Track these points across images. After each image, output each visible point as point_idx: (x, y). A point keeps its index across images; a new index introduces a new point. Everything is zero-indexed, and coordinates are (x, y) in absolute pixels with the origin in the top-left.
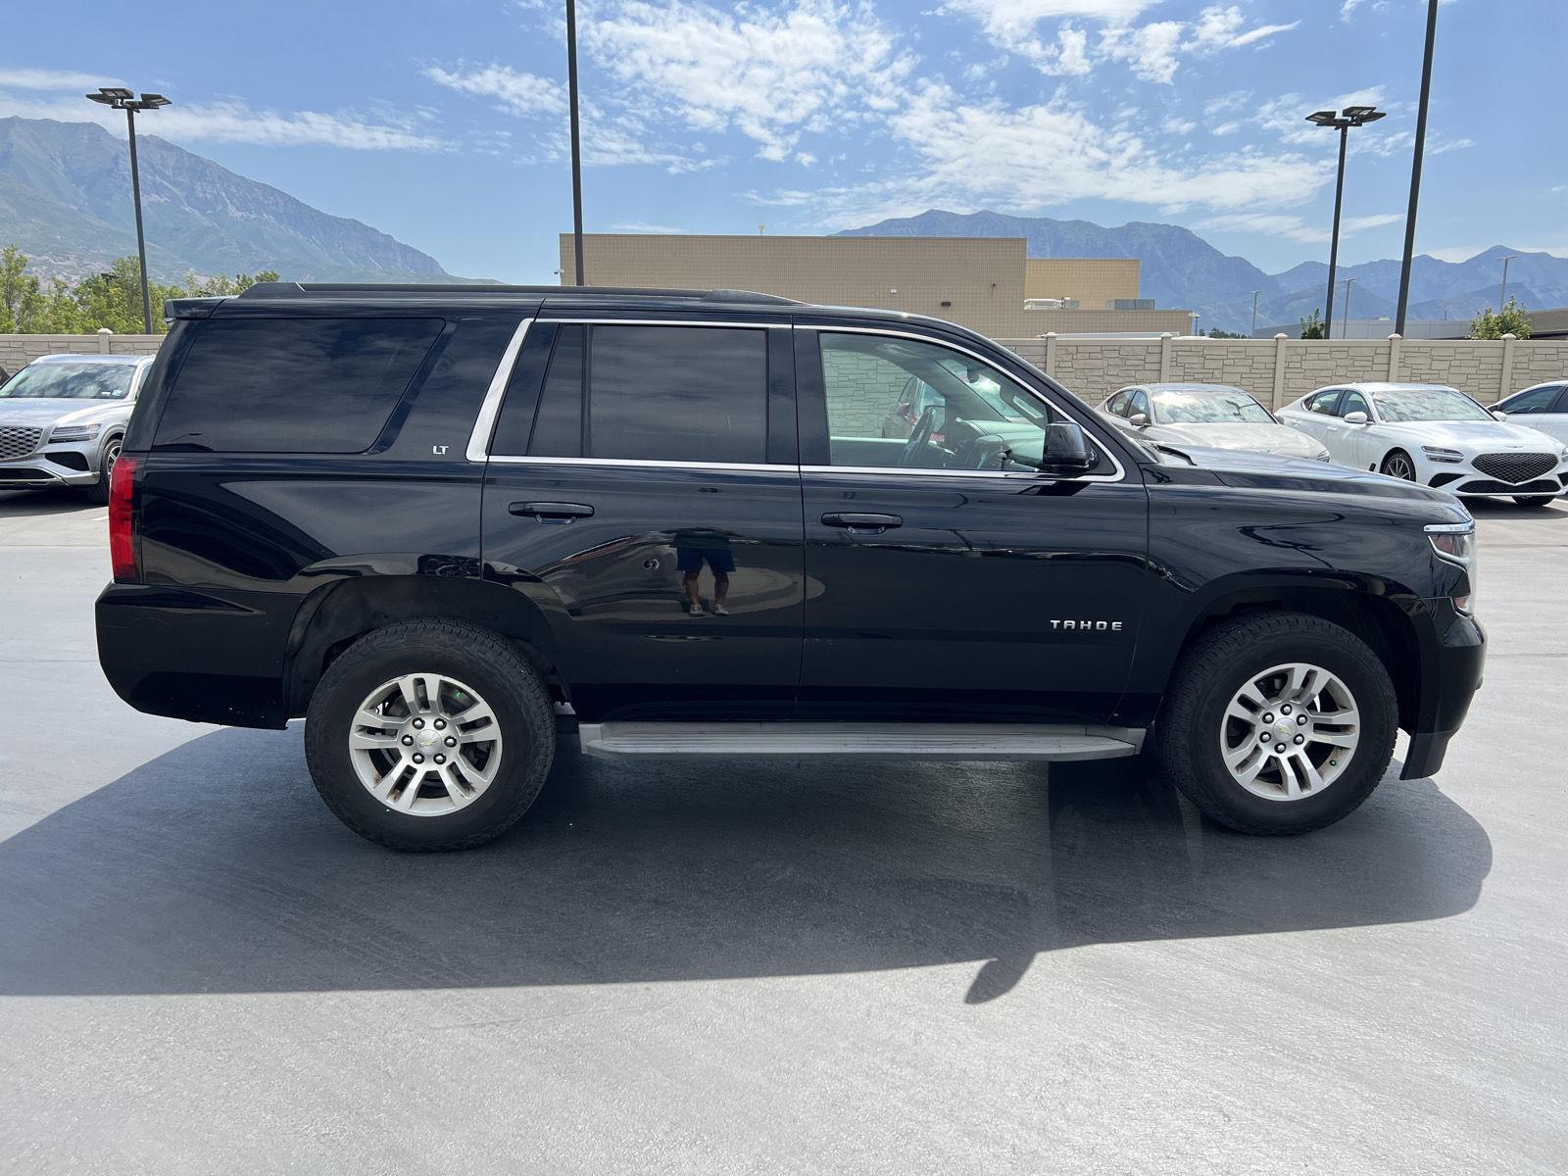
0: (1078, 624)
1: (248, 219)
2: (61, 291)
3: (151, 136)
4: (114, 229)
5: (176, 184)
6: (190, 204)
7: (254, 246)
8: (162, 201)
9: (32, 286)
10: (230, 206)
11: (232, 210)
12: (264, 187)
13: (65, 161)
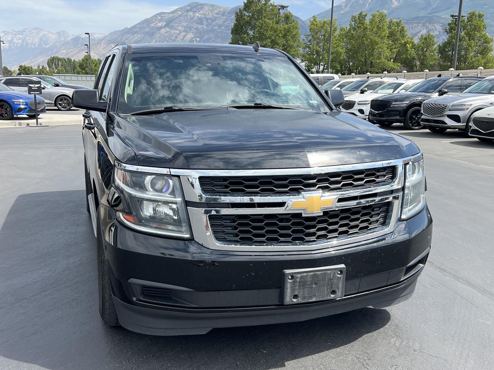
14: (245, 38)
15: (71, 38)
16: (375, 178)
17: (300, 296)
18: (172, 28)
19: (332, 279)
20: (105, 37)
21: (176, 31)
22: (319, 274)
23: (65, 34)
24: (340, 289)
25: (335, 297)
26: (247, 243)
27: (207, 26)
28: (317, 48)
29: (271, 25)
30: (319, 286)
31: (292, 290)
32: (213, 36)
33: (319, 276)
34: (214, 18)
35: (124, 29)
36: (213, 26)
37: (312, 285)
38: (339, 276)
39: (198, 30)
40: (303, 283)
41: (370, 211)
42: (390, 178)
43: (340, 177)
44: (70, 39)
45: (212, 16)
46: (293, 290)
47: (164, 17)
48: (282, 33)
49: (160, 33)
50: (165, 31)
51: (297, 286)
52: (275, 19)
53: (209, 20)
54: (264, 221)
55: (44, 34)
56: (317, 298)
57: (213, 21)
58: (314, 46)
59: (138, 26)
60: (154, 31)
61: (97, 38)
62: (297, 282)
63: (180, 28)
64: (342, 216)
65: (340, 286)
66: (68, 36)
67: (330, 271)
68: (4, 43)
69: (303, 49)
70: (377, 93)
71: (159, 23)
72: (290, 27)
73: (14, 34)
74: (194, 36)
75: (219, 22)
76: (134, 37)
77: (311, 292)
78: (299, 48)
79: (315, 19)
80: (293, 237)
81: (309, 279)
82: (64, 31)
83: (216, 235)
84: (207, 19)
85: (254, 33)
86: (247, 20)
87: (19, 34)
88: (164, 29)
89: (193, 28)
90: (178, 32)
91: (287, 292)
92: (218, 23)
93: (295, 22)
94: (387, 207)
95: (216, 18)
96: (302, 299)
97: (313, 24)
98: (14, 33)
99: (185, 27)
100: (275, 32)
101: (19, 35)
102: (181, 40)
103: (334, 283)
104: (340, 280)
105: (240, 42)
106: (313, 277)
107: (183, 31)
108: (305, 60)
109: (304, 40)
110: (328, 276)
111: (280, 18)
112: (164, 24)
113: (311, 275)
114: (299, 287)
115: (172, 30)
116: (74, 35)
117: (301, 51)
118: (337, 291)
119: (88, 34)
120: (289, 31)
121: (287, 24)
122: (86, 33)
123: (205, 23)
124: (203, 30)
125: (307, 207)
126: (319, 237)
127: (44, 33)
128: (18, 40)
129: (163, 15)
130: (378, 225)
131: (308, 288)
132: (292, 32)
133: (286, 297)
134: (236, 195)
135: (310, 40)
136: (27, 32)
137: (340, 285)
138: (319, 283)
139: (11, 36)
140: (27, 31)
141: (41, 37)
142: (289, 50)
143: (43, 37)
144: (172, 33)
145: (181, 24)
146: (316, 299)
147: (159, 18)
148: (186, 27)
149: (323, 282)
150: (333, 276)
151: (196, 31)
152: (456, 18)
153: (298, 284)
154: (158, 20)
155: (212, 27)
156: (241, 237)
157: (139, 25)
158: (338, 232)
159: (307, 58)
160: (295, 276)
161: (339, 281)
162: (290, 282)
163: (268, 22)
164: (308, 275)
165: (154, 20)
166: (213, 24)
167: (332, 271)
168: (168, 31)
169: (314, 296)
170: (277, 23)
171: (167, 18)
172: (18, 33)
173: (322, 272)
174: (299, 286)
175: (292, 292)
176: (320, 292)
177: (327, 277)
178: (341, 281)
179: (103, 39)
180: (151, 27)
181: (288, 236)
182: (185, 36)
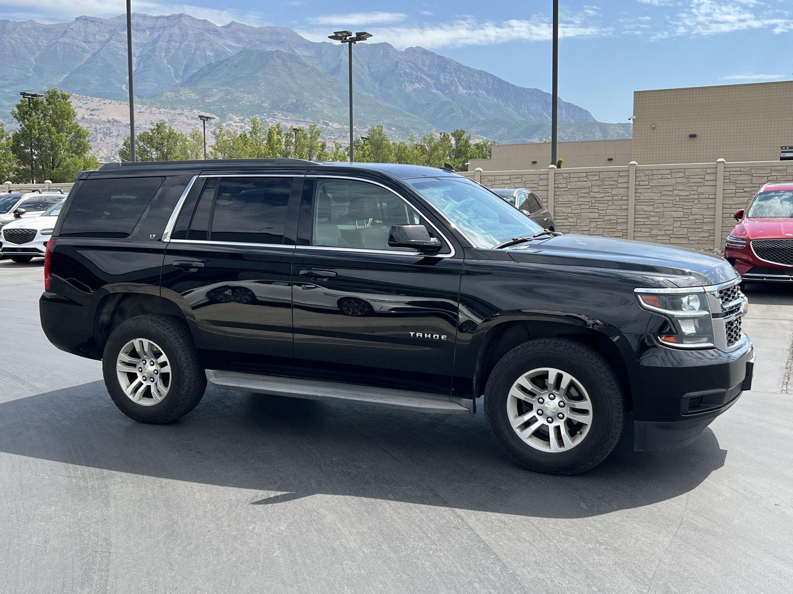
0: (424, 335)
1: (469, 94)
2: (338, 149)
3: (417, 47)
4: (392, 107)
5: (429, 76)
6: (436, 88)
7: (472, 112)
8: (420, 87)
9: (322, 146)
10: (459, 87)
11: (462, 91)
12: (481, 73)
13: (369, 68)
70: (50, 216)
152: (29, 98)
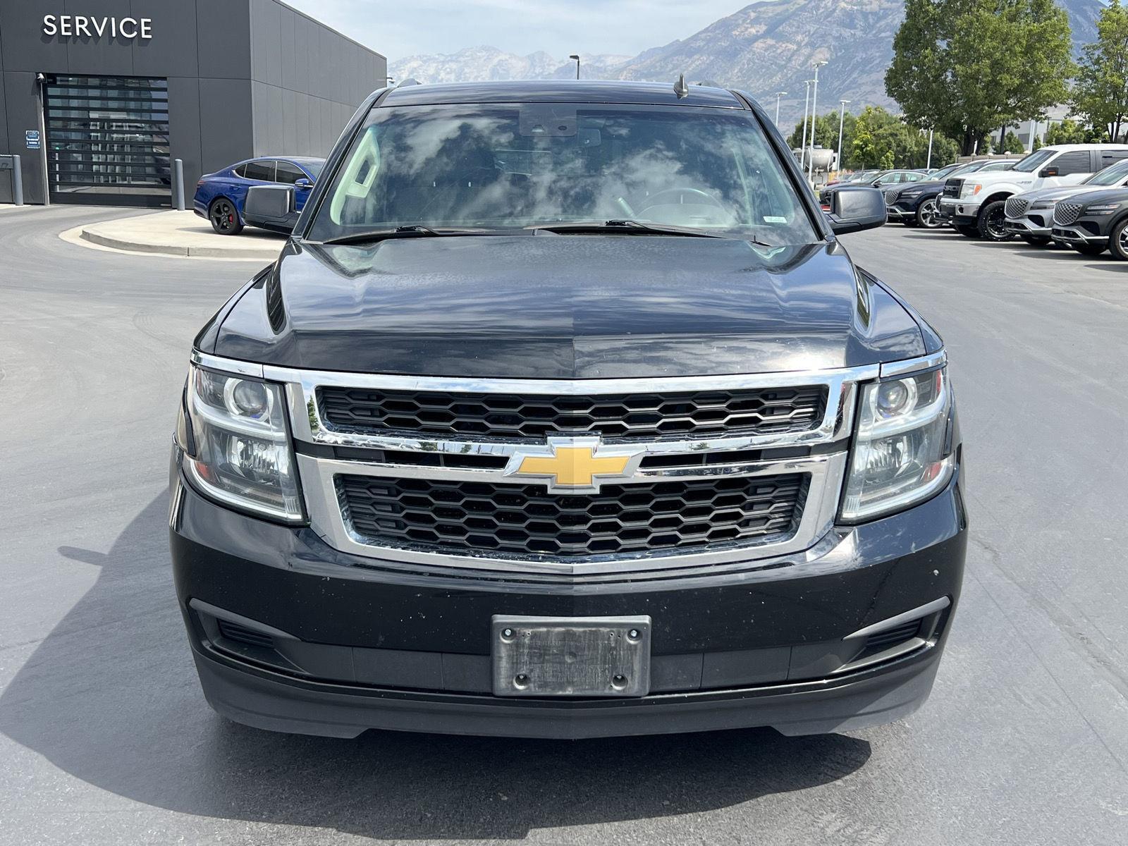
14: (926, 57)
15: (556, 68)
16: (759, 412)
17: (533, 680)
18: (781, 38)
19: (615, 648)
20: (629, 63)
21: (790, 46)
22: (580, 632)
23: (544, 59)
24: (637, 675)
25: (624, 690)
26: (423, 544)
27: (864, 30)
28: (1115, 78)
29: (995, 24)
30: (582, 662)
31: (513, 663)
32: (877, 54)
33: (580, 636)
34: (882, 11)
35: (672, 44)
36: (880, 31)
37: (564, 656)
38: (632, 642)
39: (842, 41)
40: (540, 651)
41: (743, 494)
42: (809, 415)
43: (656, 406)
44: (553, 69)
45: (879, 6)
46: (515, 663)
47: (764, 12)
48: (1020, 43)
49: (751, 50)
50: (764, 45)
51: (524, 655)
52: (1007, 9)
53: (870, 16)
54: (463, 497)
55: (500, 60)
56: (578, 690)
57: (880, 19)
58: (1105, 73)
59: (703, 36)
60: (737, 47)
61: (612, 65)
62: (523, 646)
63: (799, 38)
64: (658, 500)
65: (637, 667)
66: (551, 63)
67: (608, 630)
68: (392, 83)
69: (1078, 82)
71: (751, 27)
72: (1045, 30)
73: (440, 62)
74: (831, 55)
75: (894, 19)
76: (693, 62)
77: (561, 672)
78: (1066, 80)
79: (1115, 7)
80: (531, 541)
81: (554, 642)
82: (543, 53)
83: (356, 520)
84: (865, 15)
85: (948, 45)
86: (933, 15)
87: (451, 61)
88: (761, 40)
89: (830, 37)
90: (795, 47)
91: (499, 668)
92: (892, 22)
93: (1060, 17)
94: (795, 488)
95: (887, 12)
96: (540, 687)
97: (1110, 18)
98: (442, 59)
99: (811, 36)
100: (1004, 41)
101: (450, 63)
102: (799, 65)
103: (620, 658)
104: (636, 653)
105: (913, 68)
106: (565, 638)
107: (805, 45)
108: (1081, 111)
109: (1081, 59)
110: (603, 640)
111: (1020, 6)
112: (763, 28)
113: (559, 633)
114: (531, 659)
115: (781, 43)
116: (562, 61)
117: (1071, 85)
118: (629, 678)
119: (576, 57)
120: (1041, 37)
121: (1036, 20)
122: (571, 57)
123: (860, 23)
124: (855, 40)
125: (557, 473)
126: (596, 546)
127: (502, 57)
128: (448, 73)
129: (762, 9)
130: (767, 529)
131: (553, 663)
132: (1048, 41)
133: (499, 679)
134: (396, 433)
135: (1099, 58)
136: (467, 57)
137: (634, 666)
138: (580, 654)
139: (435, 65)
140: (467, 54)
141: (495, 66)
142: (1038, 85)
143: (498, 67)
144: (779, 51)
145: (802, 28)
146: (573, 691)
147: (753, 15)
148: (813, 34)
149: (591, 652)
150: (616, 641)
151: (837, 44)
153: (526, 651)
154: (748, 21)
155: (876, 33)
156: (410, 530)
157: (705, 35)
158: (650, 538)
159: (1085, 104)
160: (519, 631)
161: (632, 654)
162: (506, 644)
163: (986, 18)
164: (552, 632)
165: (741, 22)
166: (878, 25)
167: (614, 629)
168: (772, 46)
169: (570, 683)
170: (1012, 19)
171: (770, 14)
172: (449, 58)
173: (587, 629)
174: (531, 656)
175: (513, 667)
176: (585, 675)
177: (600, 643)
178: (638, 654)
179: (625, 68)
180: (732, 36)
181: (519, 535)
182: (810, 56)
